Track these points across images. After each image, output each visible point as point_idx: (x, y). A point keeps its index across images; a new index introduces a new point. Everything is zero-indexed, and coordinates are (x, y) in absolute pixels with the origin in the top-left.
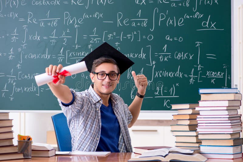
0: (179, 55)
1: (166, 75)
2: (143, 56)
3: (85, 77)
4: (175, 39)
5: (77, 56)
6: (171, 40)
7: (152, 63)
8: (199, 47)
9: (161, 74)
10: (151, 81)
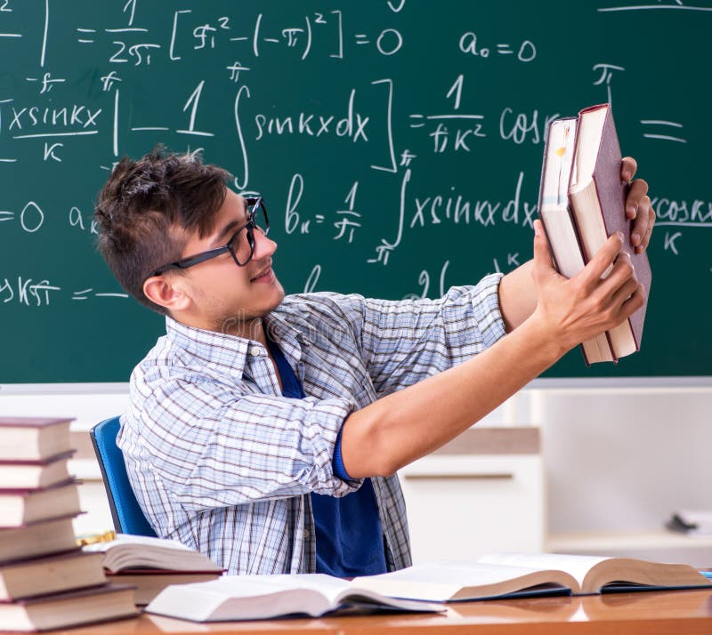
0: (521, 125)
1: (462, 217)
2: (355, 127)
3: (88, 226)
4: (503, 49)
5: (48, 127)
6: (484, 53)
7: (399, 159)
8: (609, 88)
9: (441, 212)
10: (392, 242)
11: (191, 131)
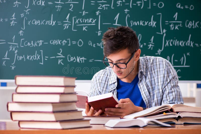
0: (190, 24)
2: (153, 24)
3: (93, 45)
4: (186, 7)
5: (84, 23)
6: (182, 8)
7: (163, 31)
9: (172, 43)
10: (161, 49)
11: (116, 24)
